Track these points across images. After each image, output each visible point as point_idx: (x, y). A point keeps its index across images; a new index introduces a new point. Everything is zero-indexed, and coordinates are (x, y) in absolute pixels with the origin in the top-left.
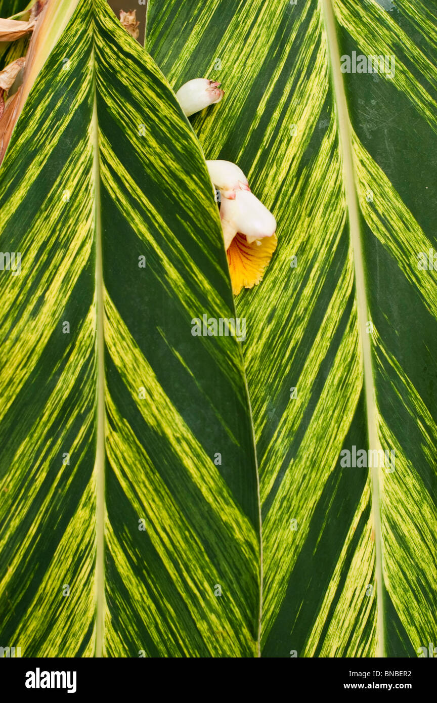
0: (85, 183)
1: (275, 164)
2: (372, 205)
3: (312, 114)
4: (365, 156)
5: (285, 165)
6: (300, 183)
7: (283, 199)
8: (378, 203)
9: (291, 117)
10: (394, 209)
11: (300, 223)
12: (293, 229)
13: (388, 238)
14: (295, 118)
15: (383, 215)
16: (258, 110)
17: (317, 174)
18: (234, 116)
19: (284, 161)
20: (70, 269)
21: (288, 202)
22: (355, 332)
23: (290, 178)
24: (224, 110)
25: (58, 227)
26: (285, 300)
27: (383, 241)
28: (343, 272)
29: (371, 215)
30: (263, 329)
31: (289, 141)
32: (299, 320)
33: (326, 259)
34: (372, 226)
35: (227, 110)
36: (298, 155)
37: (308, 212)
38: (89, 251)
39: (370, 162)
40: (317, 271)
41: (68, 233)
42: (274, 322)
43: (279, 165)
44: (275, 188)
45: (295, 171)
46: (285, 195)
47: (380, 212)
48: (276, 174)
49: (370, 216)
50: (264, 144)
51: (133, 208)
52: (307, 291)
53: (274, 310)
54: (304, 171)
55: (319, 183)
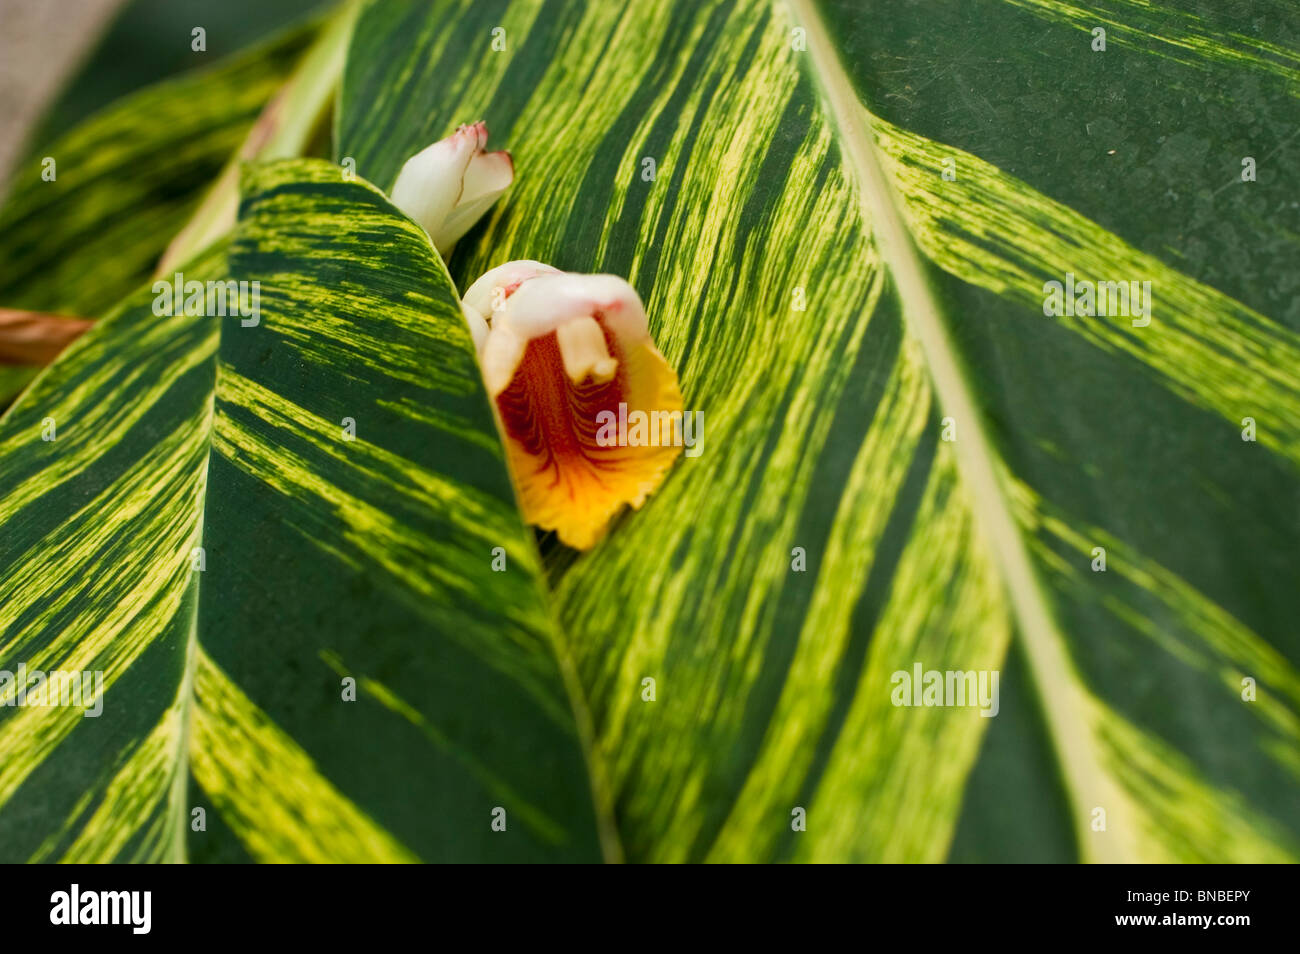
0: (185, 488)
1: (678, 266)
2: (946, 226)
3: (758, 130)
4: (914, 144)
5: (703, 258)
6: (745, 268)
7: (709, 325)
8: (967, 217)
9: (704, 157)
10: (1017, 212)
11: (754, 343)
12: (739, 365)
13: (1012, 275)
14: (714, 154)
15: (987, 233)
16: (616, 180)
17: (783, 225)
18: (559, 219)
19: (699, 250)
20: (111, 644)
21: (722, 323)
22: (954, 510)
23: (718, 275)
24: (533, 217)
25: (92, 571)
26: (717, 499)
27: (997, 286)
28: (891, 387)
29: (953, 247)
30: (661, 590)
31: (705, 206)
32: (766, 532)
33: (831, 374)
34: (959, 268)
35: (540, 215)
36: (731, 218)
37: (770, 306)
38: (177, 603)
39: (928, 151)
40: (805, 405)
41: (119, 579)
42: (691, 564)
43: (687, 263)
44: (686, 315)
45: (730, 254)
46: (712, 315)
47: (977, 230)
48: (683, 287)
49: (949, 251)
50: (645, 240)
51: (274, 448)
52: (784, 456)
53: (689, 534)
54: (751, 238)
55: (791, 239)
